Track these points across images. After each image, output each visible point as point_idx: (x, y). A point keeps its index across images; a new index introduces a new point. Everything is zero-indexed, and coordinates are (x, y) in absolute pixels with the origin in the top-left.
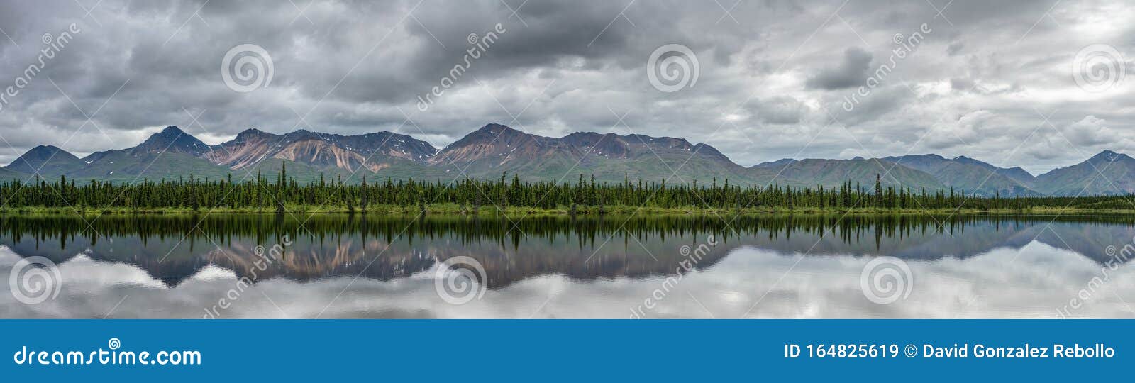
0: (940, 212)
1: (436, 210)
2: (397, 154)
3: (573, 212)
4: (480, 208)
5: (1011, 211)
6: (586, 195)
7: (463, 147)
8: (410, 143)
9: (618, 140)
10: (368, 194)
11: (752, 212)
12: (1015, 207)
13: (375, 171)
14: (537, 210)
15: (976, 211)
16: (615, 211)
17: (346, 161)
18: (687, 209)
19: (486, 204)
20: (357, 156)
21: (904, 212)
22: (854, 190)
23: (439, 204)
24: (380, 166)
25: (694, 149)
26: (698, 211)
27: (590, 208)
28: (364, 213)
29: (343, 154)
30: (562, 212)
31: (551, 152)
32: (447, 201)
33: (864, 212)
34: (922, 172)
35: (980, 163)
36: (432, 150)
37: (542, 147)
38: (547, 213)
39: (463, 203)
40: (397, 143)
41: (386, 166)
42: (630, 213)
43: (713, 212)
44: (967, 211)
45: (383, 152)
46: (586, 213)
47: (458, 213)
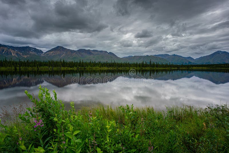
0: (166, 68)
1: (42, 68)
2: (32, 53)
3: (78, 68)
4: (54, 68)
5: (186, 68)
6: (81, 64)
7: (51, 52)
8: (36, 50)
9: (91, 51)
10: (21, 64)
11: (120, 68)
12: (187, 67)
13: (25, 57)
14: (69, 68)
15: (176, 68)
16: (88, 68)
17: (15, 54)
18: (105, 68)
19: (56, 67)
20: (19, 53)
21: (157, 68)
22: (145, 63)
23: (43, 67)
24: (27, 56)
25: (108, 53)
26: (108, 68)
27: (82, 68)
28: (20, 69)
29: (14, 52)
30: (75, 68)
31: (74, 54)
32: (45, 66)
33: (147, 68)
34: (163, 59)
35: (179, 56)
36: (42, 52)
37: (72, 52)
38: (71, 69)
39: (49, 66)
40: (32, 50)
41: (28, 56)
42: (91, 69)
43: (111, 68)
44: (174, 68)
45: (28, 52)
46: (81, 69)
47: (48, 69)
